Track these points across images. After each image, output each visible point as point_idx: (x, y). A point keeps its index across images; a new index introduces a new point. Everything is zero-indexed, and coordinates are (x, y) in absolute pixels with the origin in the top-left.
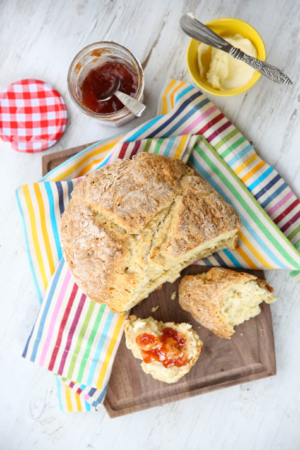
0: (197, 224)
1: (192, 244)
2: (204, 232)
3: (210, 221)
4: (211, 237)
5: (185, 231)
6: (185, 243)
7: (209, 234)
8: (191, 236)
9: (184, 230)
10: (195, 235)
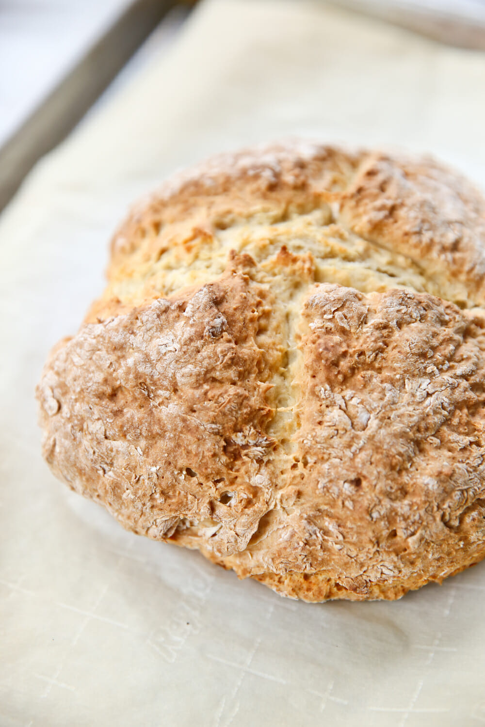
0: (434, 349)
1: (365, 342)
2: (414, 376)
3: (454, 396)
4: (409, 404)
5: (398, 311)
6: (363, 320)
7: (413, 395)
8: (389, 336)
9: (401, 304)
10: (394, 348)
